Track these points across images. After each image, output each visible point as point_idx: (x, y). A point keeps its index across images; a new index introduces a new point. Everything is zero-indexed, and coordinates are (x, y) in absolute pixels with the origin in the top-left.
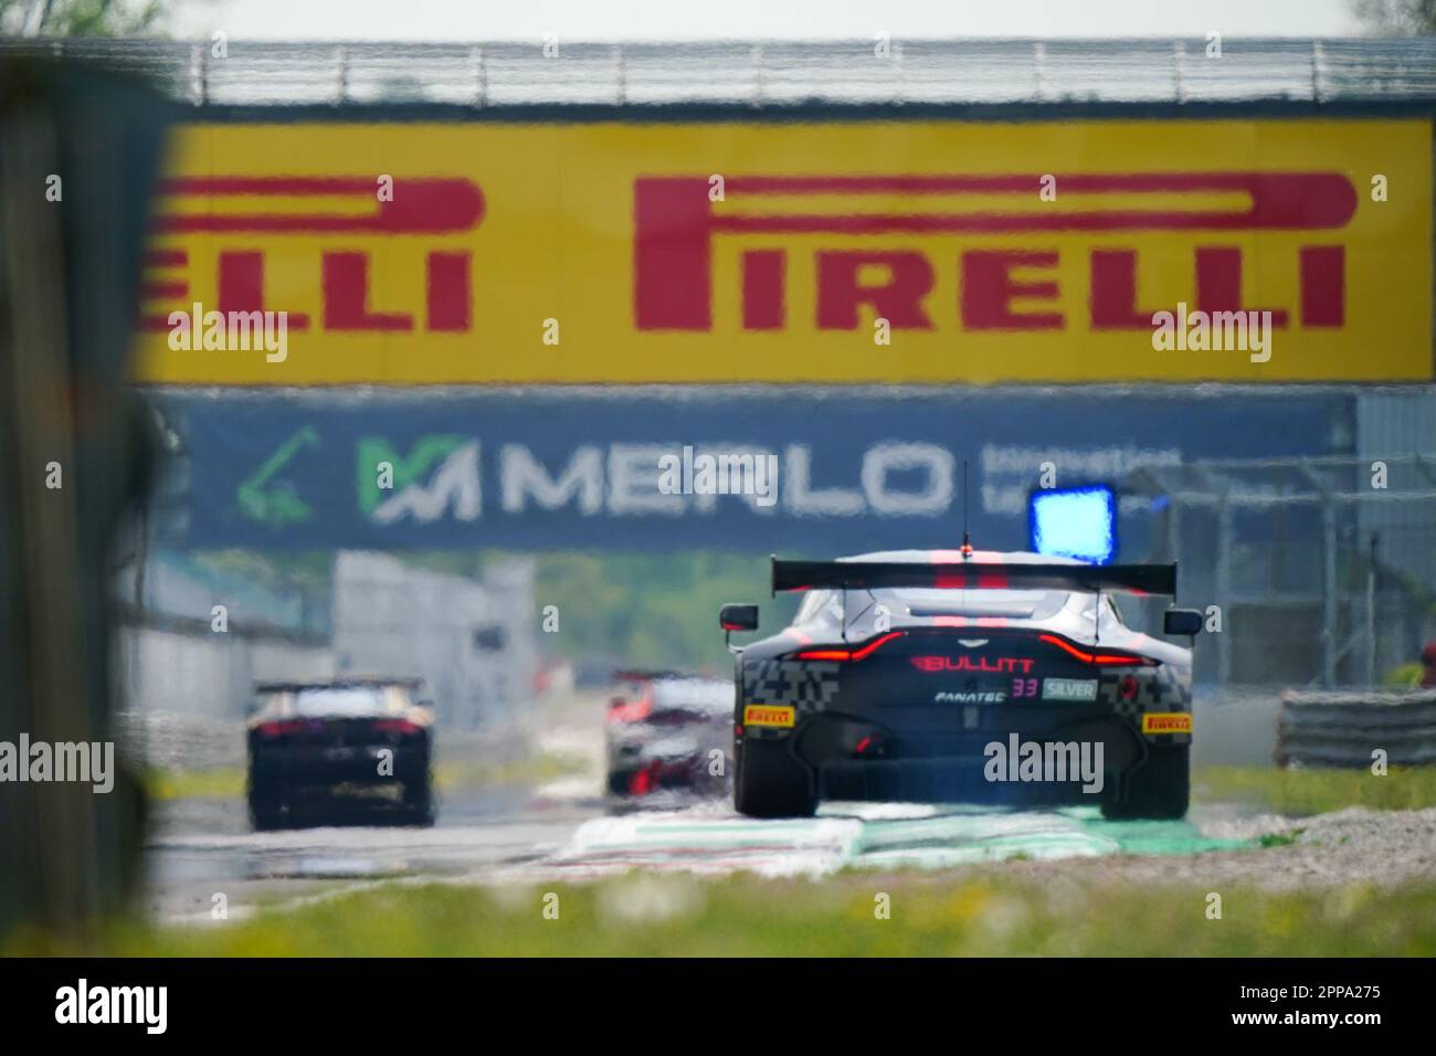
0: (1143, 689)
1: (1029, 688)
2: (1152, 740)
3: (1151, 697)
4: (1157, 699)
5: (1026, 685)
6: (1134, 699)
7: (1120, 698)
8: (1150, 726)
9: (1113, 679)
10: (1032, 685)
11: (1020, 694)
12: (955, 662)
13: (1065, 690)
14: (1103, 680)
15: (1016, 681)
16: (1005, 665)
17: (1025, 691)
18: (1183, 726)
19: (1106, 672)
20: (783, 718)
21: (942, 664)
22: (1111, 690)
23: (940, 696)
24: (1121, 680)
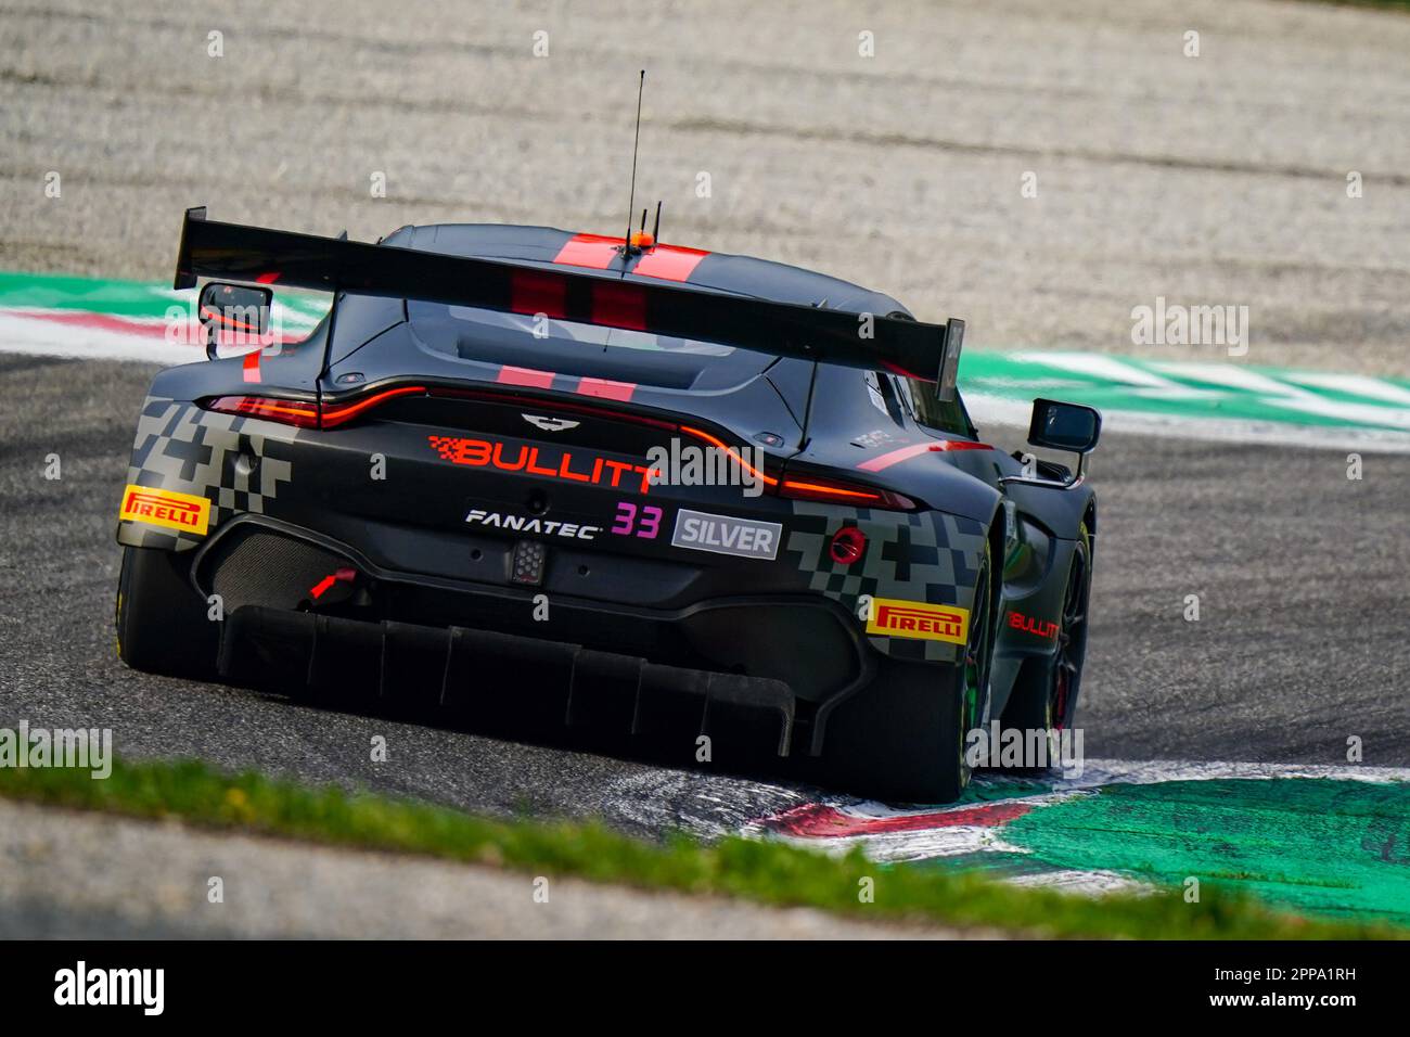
0: (876, 549)
1: (645, 522)
2: (884, 648)
3: (892, 566)
4: (903, 575)
5: (640, 515)
6: (856, 568)
7: (825, 564)
8: (882, 621)
9: (815, 525)
10: (652, 517)
11: (627, 531)
12: (510, 455)
13: (717, 535)
14: (792, 525)
15: (622, 506)
16: (607, 471)
17: (637, 526)
18: (948, 631)
19: (799, 509)
20: (189, 518)
21: (486, 454)
22: (809, 546)
23: (475, 515)
24: (831, 530)
